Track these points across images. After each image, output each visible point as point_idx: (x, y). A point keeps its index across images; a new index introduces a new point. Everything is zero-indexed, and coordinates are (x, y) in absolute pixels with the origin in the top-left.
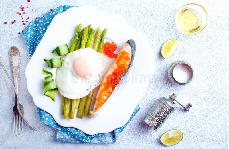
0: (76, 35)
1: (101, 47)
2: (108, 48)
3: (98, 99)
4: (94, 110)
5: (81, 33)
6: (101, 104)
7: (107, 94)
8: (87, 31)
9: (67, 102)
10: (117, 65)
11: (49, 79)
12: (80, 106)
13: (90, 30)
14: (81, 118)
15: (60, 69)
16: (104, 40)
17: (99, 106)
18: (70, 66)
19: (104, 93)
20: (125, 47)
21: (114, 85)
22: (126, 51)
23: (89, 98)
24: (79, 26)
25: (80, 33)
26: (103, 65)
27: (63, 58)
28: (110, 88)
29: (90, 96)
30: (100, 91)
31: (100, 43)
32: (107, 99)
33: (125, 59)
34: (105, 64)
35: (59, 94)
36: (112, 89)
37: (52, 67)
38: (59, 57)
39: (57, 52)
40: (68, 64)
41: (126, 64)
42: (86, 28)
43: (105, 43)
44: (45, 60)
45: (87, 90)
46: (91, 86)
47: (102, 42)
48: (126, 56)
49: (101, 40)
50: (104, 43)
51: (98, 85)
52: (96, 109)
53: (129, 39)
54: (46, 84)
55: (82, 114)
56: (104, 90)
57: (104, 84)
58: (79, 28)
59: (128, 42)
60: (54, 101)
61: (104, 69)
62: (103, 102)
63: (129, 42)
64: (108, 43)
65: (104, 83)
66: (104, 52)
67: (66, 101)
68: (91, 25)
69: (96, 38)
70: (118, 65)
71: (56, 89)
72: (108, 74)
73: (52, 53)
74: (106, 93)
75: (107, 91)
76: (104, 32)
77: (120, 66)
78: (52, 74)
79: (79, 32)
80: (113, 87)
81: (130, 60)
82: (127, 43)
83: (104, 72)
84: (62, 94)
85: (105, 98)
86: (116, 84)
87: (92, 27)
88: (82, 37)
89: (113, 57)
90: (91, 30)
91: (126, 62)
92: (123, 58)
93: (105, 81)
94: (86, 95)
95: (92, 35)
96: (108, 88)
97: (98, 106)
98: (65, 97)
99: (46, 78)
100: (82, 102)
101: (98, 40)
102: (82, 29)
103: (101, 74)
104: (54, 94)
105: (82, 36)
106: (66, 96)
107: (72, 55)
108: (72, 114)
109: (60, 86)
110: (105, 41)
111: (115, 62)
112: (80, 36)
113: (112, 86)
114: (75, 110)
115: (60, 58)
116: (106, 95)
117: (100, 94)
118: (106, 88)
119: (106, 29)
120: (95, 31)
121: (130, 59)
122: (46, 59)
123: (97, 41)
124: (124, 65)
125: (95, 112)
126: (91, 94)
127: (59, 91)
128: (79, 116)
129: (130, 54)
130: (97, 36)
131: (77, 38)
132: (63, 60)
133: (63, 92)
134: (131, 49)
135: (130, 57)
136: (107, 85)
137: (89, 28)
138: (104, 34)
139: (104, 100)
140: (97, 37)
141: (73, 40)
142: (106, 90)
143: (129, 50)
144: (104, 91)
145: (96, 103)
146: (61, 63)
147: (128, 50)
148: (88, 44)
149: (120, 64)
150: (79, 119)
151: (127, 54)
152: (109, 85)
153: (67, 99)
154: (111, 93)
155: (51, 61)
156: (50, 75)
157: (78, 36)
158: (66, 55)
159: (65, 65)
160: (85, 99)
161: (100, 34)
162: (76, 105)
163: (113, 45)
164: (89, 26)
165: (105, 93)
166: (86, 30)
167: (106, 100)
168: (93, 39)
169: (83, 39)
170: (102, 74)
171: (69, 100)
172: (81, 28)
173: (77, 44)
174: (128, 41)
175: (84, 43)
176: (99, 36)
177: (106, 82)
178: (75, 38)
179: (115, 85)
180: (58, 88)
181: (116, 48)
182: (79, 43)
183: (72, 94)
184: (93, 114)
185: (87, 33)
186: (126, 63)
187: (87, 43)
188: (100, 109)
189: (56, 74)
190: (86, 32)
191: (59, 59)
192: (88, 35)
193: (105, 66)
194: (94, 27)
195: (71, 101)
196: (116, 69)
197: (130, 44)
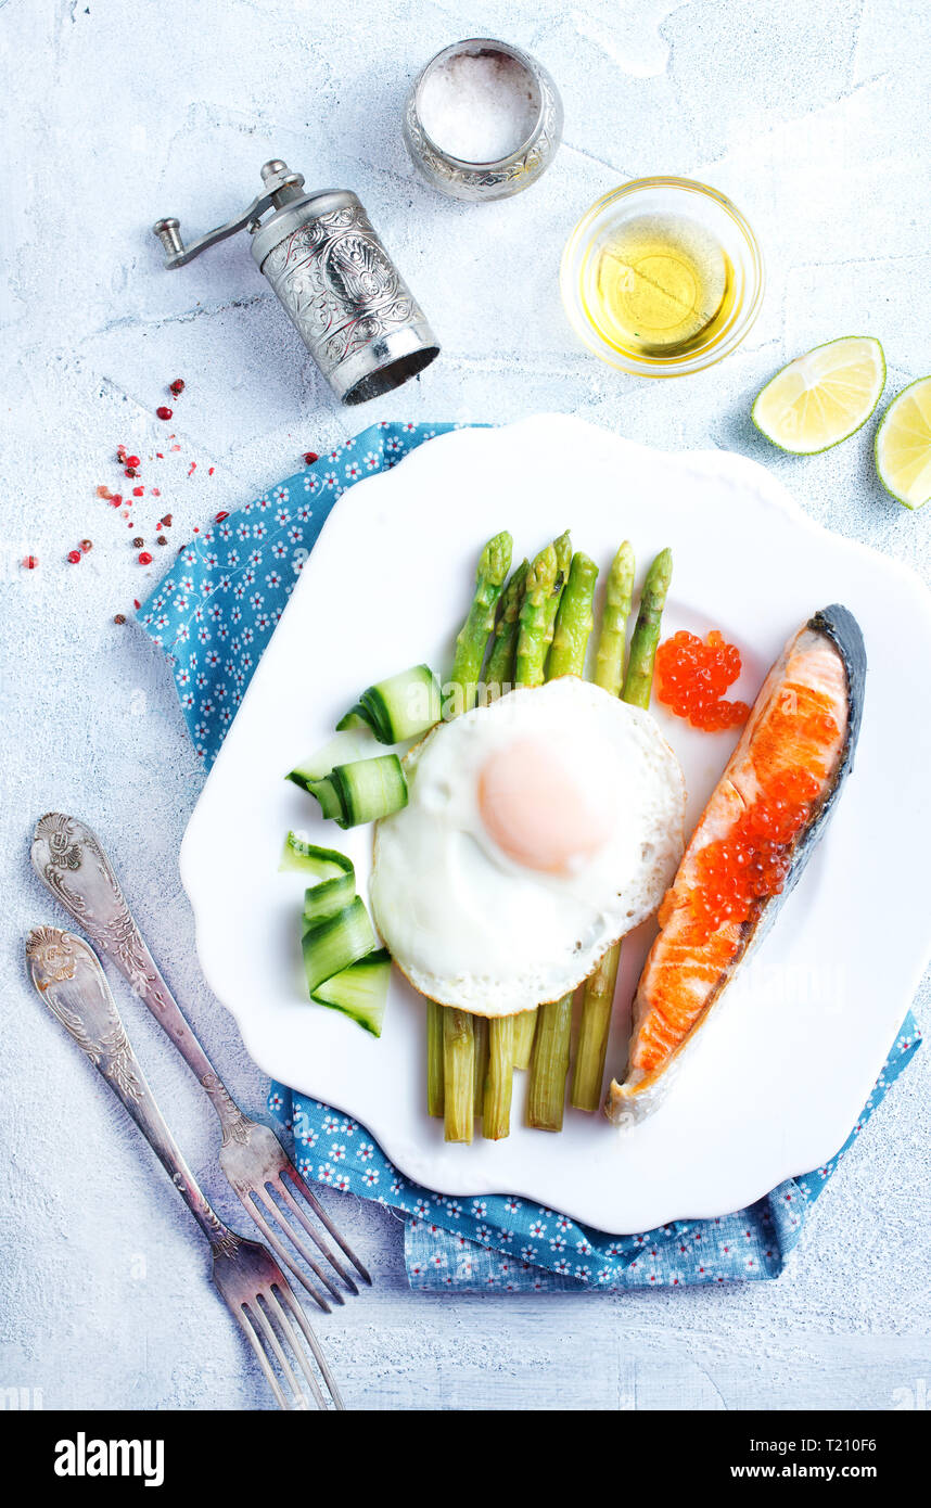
0: (479, 606)
1: (646, 666)
2: (688, 672)
3: (655, 1003)
4: (636, 1074)
5: (513, 591)
6: (679, 1036)
7: (706, 966)
8: (548, 571)
9: (459, 1037)
10: (759, 779)
11: (337, 900)
12: (543, 1050)
13: (566, 569)
14: (552, 1127)
15: (394, 829)
16: (658, 621)
17: (663, 1050)
18: (462, 806)
19: (690, 963)
20: (799, 659)
21: (749, 902)
22: (809, 686)
23: (595, 999)
24: (493, 548)
25: (506, 592)
26: (669, 779)
27: (411, 757)
28: (725, 925)
29: (601, 988)
30: (661, 948)
31: (636, 642)
32: (712, 997)
33: (804, 731)
34: (677, 774)
35: (403, 985)
36: (738, 928)
37: (348, 818)
38: (384, 750)
39: (371, 720)
40: (445, 790)
41: (816, 766)
42: (541, 557)
43: (669, 643)
44: (298, 779)
45: (579, 945)
46: (600, 922)
47: (648, 637)
48: (815, 717)
49: (642, 622)
50: (662, 642)
51: (648, 909)
52: (649, 1066)
53: (821, 606)
54: (316, 931)
55: (555, 1103)
56: (688, 942)
57: (688, 903)
58: (500, 559)
59: (821, 625)
60: (375, 1034)
61: (672, 804)
62: (691, 1015)
63: (829, 626)
64: (684, 637)
65: (683, 895)
66: (663, 698)
67: (450, 1028)
68: (566, 533)
69: (604, 610)
70: (767, 776)
71: (382, 957)
72: (703, 840)
73: (340, 727)
74: (702, 960)
75: (706, 949)
76: (654, 572)
77: (777, 779)
78: (347, 866)
79: (497, 584)
80: (745, 918)
81: (842, 736)
82: (811, 635)
83: (678, 825)
84: (424, 988)
85: (699, 989)
86: (761, 900)
87: (576, 546)
88: (522, 616)
89: (726, 726)
90: (575, 564)
91: (817, 753)
92: (792, 727)
93: (689, 880)
94: (573, 985)
95: (582, 595)
96: (715, 927)
97: (657, 1045)
98: (445, 1001)
99: (315, 894)
100: (551, 1029)
101: (623, 625)
102: (515, 564)
103: (655, 839)
104: (369, 990)
105: (518, 612)
106: (448, 996)
107: (469, 735)
108: (495, 1108)
109: (403, 938)
110: (666, 629)
111: (745, 757)
112: (509, 610)
113: (737, 913)
114: (509, 1083)
115: (395, 757)
116: (703, 975)
117: (667, 970)
118: (702, 929)
119: (664, 553)
120: (597, 570)
121: (838, 734)
122: (306, 770)
123: (616, 633)
124: (803, 774)
125: (642, 1084)
126: (607, 970)
127: (404, 969)
128: (538, 1121)
129: (839, 697)
130: (615, 600)
131: (490, 625)
132: (412, 771)
133: (431, 974)
134: (842, 670)
135: (836, 720)
136: (707, 907)
137: (559, 554)
138: (659, 586)
139: (691, 1003)
140: (614, 607)
141: (460, 638)
142: (703, 941)
143: (827, 677)
144: (687, 948)
145: (646, 1027)
146: (402, 788)
147: (824, 677)
148: (559, 658)
149: (774, 770)
150: (541, 1140)
151: (819, 698)
152: (716, 905)
153: (456, 1013)
154: (734, 955)
155: (338, 779)
156: (335, 872)
157: (492, 612)
158: (427, 733)
159: (428, 797)
160: (566, 1007)
161: (629, 583)
162: (515, 1049)
163: (716, 650)
164: (560, 543)
165: (695, 958)
166: (543, 569)
167: (706, 1006)
168: (586, 623)
169: (529, 627)
170: (665, 837)
171: (469, 1023)
172: (506, 560)
173: (488, 662)
174: (818, 616)
175: (532, 650)
176: (623, 598)
177: (699, 890)
178: (473, 623)
179: (753, 906)
180: (392, 951)
181: (739, 664)
182: (503, 652)
183: (486, 979)
184: (635, 1103)
185: (550, 588)
186: (814, 758)
187: (551, 650)
188: (673, 1066)
189: (374, 863)
190: (546, 581)
191: (389, 764)
192: (557, 600)
193: (682, 790)
194: (591, 548)
195: (483, 1026)
196: (752, 799)
197: (830, 638)
